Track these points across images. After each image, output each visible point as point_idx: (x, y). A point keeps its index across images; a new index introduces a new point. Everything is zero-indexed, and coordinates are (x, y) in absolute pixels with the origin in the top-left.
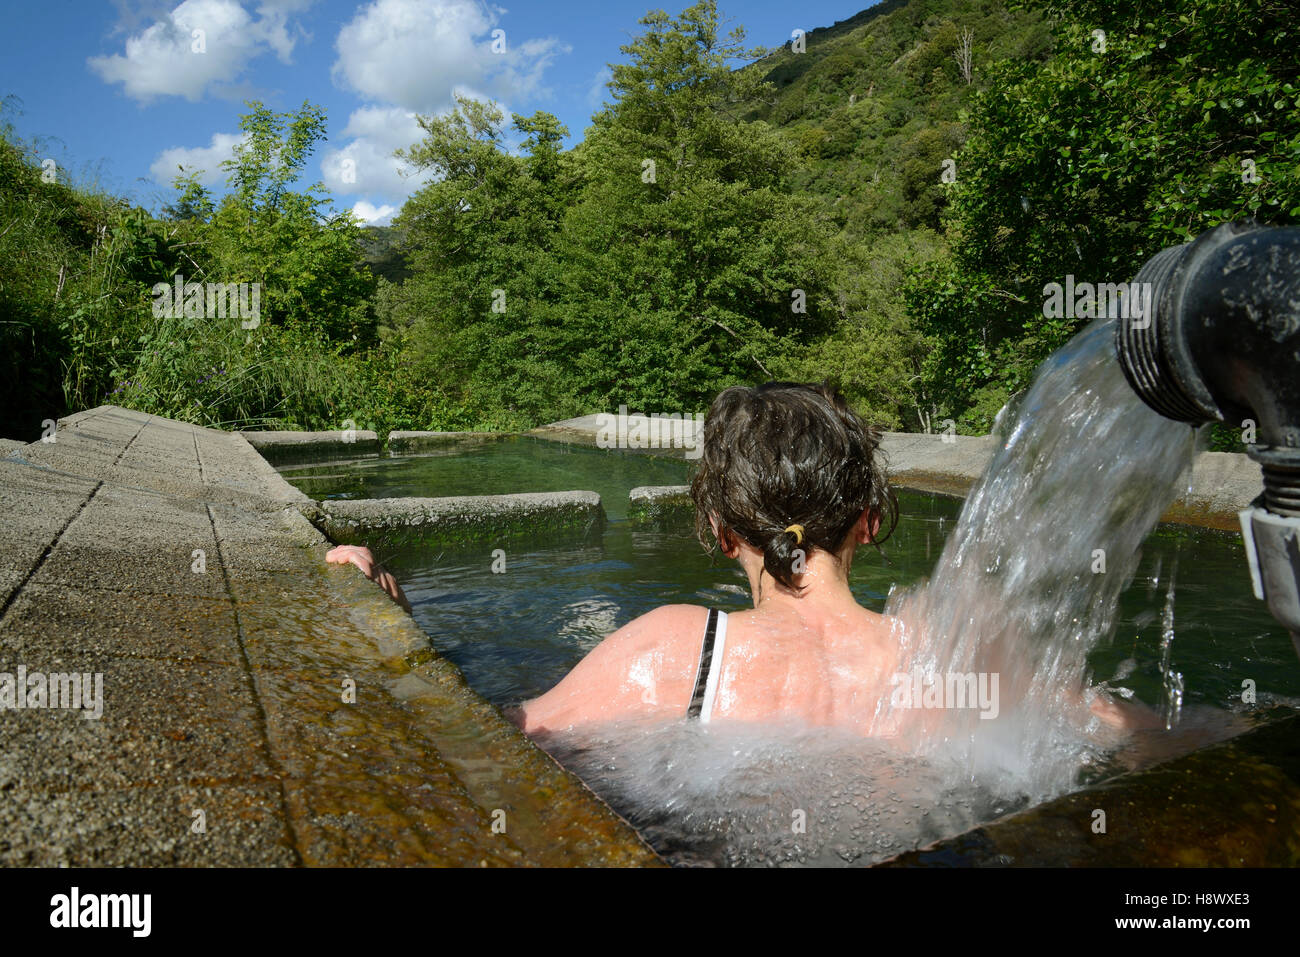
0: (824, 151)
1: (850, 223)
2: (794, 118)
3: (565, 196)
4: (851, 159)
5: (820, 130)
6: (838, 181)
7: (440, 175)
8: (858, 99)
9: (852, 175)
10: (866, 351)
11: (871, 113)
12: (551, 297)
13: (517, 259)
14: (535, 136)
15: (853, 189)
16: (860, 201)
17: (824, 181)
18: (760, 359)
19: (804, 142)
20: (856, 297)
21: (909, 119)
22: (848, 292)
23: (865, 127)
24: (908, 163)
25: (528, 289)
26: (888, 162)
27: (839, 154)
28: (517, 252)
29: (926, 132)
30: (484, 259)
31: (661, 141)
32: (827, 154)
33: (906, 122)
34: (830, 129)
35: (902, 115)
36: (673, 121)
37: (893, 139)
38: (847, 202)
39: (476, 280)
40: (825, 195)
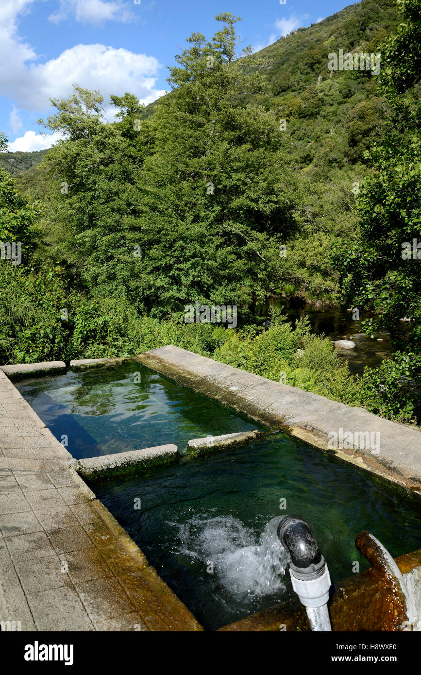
0: (302, 113)
1: (315, 160)
2: (284, 91)
3: (144, 148)
4: (317, 118)
5: (298, 100)
6: (309, 133)
7: (66, 136)
8: (324, 79)
9: (317, 129)
10: (321, 245)
11: (330, 89)
12: (135, 213)
13: (115, 190)
14: (125, 110)
15: (318, 138)
16: (322, 146)
17: (300, 133)
18: (258, 250)
19: (289, 107)
20: (316, 209)
21: (354, 93)
22: (312, 205)
23: (326, 98)
24: (351, 124)
25: (121, 207)
26: (340, 121)
27: (310, 115)
28: (114, 185)
29: (364, 103)
30: (95, 190)
31: (200, 119)
32: (303, 115)
33: (352, 95)
34: (305, 99)
35: (350, 91)
36: (208, 106)
37: (343, 106)
38: (314, 146)
39: (90, 203)
40: (301, 141)
